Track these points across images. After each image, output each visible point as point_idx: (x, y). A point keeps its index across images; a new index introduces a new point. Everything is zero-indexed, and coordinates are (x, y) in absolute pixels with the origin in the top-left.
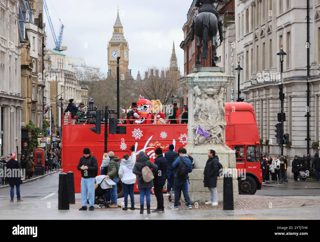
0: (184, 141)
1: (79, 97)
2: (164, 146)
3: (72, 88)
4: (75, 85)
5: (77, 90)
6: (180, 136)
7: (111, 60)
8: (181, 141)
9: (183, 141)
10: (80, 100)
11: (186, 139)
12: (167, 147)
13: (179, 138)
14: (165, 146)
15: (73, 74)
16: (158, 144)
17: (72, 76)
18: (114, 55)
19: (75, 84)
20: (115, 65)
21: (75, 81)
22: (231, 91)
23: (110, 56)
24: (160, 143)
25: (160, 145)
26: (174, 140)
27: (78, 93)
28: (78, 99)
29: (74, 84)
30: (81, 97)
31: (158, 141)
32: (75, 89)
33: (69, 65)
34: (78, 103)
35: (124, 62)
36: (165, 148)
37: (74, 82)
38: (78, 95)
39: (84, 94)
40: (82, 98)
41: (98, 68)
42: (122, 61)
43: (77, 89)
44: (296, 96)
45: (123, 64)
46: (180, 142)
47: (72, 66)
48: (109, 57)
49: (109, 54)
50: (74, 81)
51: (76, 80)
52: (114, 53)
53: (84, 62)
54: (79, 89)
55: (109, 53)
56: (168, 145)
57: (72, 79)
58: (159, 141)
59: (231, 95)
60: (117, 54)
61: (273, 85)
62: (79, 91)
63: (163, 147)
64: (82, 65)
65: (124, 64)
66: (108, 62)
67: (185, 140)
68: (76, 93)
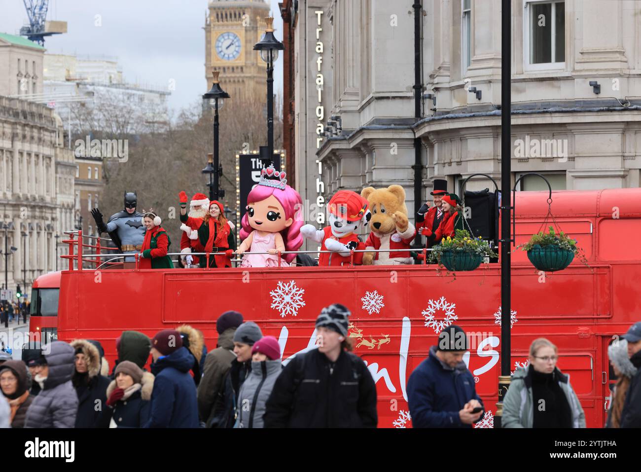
0: (439, 321)
1: (67, 185)
2: (373, 341)
3: (41, 156)
4: (53, 145)
5: (58, 164)
6: (425, 306)
7: (217, 65)
8: (430, 322)
9: (435, 323)
10: (70, 194)
11: (446, 316)
12: (382, 342)
13: (424, 313)
14: (377, 339)
15: (45, 112)
16: (352, 332)
17: (40, 116)
18: (227, 48)
19: (51, 142)
20: (230, 81)
21: (52, 134)
22: (315, 166)
23: (213, 51)
24: (360, 331)
25: (361, 336)
26: (406, 318)
27: (62, 173)
28: (62, 192)
29: (49, 143)
30: (76, 184)
31: (354, 321)
32: (53, 159)
33: (68, 80)
34: (63, 205)
35: (258, 72)
36: (376, 346)
37: (47, 136)
38: (63, 179)
39: (90, 177)
40: (81, 187)
41: (161, 90)
42: (250, 67)
43: (59, 159)
44: (379, 184)
45: (254, 77)
46: (427, 324)
47: (78, 84)
48: (208, 54)
49: (209, 46)
50: (47, 133)
51: (54, 132)
52: (228, 43)
53: (119, 72)
54: (66, 160)
55: (208, 42)
56: (387, 336)
57: (40, 128)
58: (357, 321)
59: (318, 180)
60: (237, 44)
61: (345, 148)
62: (65, 165)
63: (370, 341)
64: (111, 82)
65: (260, 77)
66: (206, 72)
67: (443, 320)
68: (56, 172)
